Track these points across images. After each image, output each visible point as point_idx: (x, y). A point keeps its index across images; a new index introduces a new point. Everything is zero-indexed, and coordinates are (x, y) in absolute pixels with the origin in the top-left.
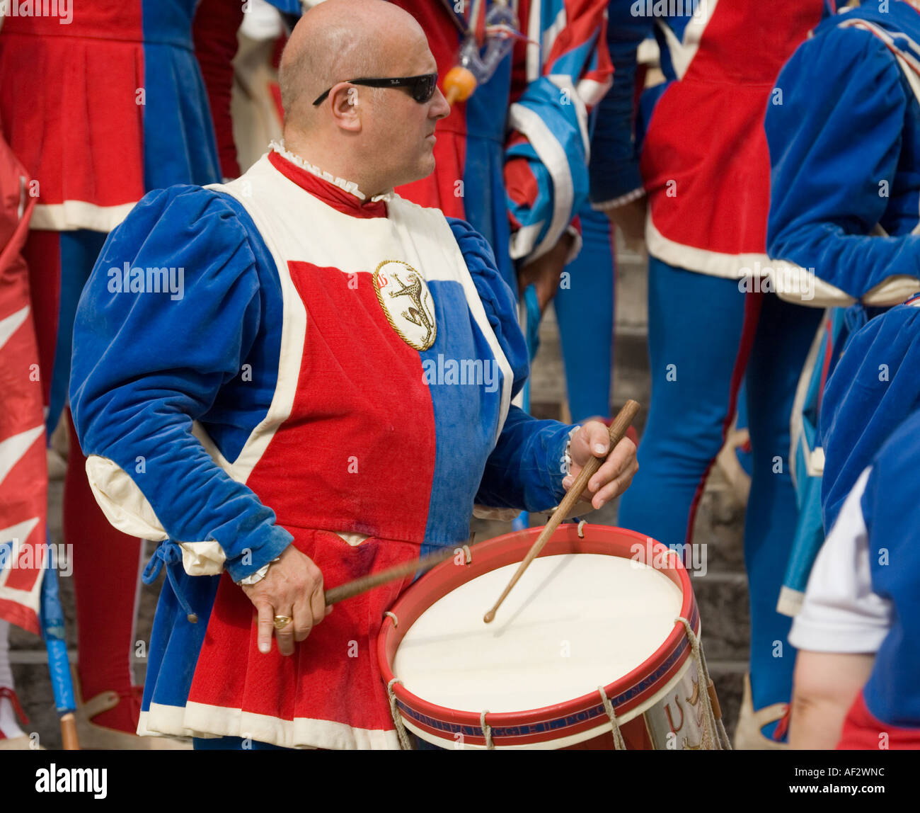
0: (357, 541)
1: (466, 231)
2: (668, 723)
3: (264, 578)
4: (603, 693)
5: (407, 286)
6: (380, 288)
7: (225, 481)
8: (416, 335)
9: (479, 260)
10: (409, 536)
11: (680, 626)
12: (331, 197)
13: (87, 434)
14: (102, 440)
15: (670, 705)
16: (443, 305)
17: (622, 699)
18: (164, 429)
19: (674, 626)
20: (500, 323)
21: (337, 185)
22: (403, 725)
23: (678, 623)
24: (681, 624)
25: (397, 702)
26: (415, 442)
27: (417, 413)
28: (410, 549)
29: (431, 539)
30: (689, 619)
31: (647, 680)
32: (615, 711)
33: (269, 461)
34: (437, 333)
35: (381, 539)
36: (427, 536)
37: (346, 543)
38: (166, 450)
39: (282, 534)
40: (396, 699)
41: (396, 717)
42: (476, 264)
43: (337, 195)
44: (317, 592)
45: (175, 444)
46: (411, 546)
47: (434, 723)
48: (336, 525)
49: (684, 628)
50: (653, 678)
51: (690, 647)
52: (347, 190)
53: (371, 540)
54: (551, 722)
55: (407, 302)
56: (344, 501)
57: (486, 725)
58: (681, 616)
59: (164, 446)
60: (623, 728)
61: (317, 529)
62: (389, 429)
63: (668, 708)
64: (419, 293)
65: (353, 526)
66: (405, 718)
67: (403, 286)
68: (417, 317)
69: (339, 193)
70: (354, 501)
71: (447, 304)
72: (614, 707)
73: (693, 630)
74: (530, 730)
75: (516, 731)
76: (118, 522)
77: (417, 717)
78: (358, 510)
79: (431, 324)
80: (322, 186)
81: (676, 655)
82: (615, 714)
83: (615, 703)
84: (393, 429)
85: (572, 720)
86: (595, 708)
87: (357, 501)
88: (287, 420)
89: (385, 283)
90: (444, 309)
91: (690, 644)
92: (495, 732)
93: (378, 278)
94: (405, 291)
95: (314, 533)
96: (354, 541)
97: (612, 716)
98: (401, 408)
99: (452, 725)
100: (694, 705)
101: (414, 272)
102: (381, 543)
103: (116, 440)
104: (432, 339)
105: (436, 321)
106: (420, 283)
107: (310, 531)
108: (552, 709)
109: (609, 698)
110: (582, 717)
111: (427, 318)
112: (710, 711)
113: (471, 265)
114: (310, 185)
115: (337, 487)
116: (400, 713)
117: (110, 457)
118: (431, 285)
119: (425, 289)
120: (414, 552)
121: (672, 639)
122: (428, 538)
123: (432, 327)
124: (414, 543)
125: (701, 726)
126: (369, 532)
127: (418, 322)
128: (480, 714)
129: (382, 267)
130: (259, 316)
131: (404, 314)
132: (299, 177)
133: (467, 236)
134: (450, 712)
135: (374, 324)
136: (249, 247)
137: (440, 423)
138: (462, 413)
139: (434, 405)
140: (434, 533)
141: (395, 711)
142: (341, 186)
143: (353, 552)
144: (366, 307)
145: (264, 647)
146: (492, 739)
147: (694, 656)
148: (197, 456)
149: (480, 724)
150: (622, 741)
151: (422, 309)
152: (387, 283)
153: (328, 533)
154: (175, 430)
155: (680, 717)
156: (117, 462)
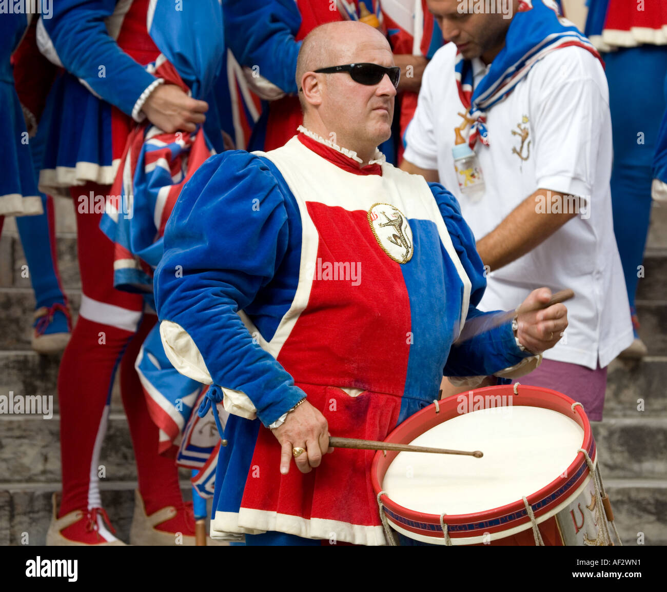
0: (356, 394)
1: (441, 190)
2: (573, 523)
3: (284, 423)
4: (525, 500)
5: (392, 220)
6: (372, 220)
7: (257, 349)
8: (398, 253)
9: (450, 208)
10: (393, 391)
11: (582, 455)
12: (339, 161)
13: (164, 306)
14: (173, 310)
15: (574, 510)
16: (420, 236)
17: (539, 505)
18: (217, 306)
19: (577, 455)
20: (465, 251)
21: (343, 153)
22: (388, 524)
23: (580, 452)
24: (582, 454)
25: (383, 508)
26: (396, 325)
27: (398, 305)
28: (393, 399)
29: (409, 393)
30: (587, 450)
31: (557, 492)
32: (534, 513)
33: (294, 339)
34: (413, 253)
35: (372, 392)
36: (406, 391)
37: (348, 395)
38: (218, 320)
39: (297, 391)
40: (383, 506)
41: (383, 518)
42: (448, 211)
43: (343, 160)
44: (324, 434)
45: (224, 317)
46: (394, 398)
47: (409, 523)
48: (340, 383)
49: (584, 456)
50: (561, 491)
51: (589, 470)
52: (350, 157)
53: (366, 393)
54: (490, 522)
55: (392, 230)
56: (346, 365)
57: (444, 523)
58: (582, 448)
59: (217, 318)
60: (540, 526)
61: (328, 386)
62: (377, 315)
63: (572, 512)
64: (400, 225)
65: (353, 383)
66: (390, 519)
67: (389, 219)
68: (399, 241)
69: (344, 158)
70: (353, 365)
71: (423, 235)
72: (533, 511)
73: (590, 457)
74: (475, 527)
75: (465, 528)
76: (182, 368)
77: (397, 518)
78: (356, 372)
79: (409, 246)
80: (333, 154)
81: (578, 475)
82: (535, 516)
83: (534, 508)
84: (380, 315)
85: (504, 520)
86: (521, 511)
87: (355, 365)
88: (306, 310)
89: (376, 217)
90: (420, 238)
91: (589, 468)
92: (450, 528)
93: (371, 215)
94: (390, 223)
95: (325, 388)
96: (354, 393)
97: (532, 517)
98: (386, 300)
99: (421, 523)
100: (592, 510)
101: (398, 211)
102: (372, 396)
103: (183, 311)
104: (409, 256)
105: (413, 244)
106: (401, 218)
107: (323, 387)
108: (490, 512)
109: (530, 505)
110: (511, 517)
111: (406, 242)
112: (603, 514)
113: (445, 211)
114: (324, 153)
115: (341, 356)
116: (386, 516)
117: (177, 322)
118: (411, 222)
119: (405, 223)
120: (396, 402)
121: (575, 464)
122: (407, 392)
123: (410, 248)
124: (396, 396)
125: (597, 526)
126: (364, 387)
127: (399, 244)
128: (440, 516)
129: (374, 207)
130: (287, 238)
131: (389, 238)
132: (317, 148)
133: (442, 193)
134: (420, 514)
135: (368, 245)
136: (279, 191)
137: (415, 312)
138: (431, 306)
139: (410, 300)
140: (411, 390)
141: (383, 514)
142: (345, 154)
143: (353, 401)
144: (362, 234)
145: (284, 469)
146: (448, 533)
147: (591, 476)
148: (238, 328)
149: (440, 523)
150: (540, 535)
151: (403, 235)
152: (377, 218)
153: (335, 388)
154: (225, 307)
155: (582, 519)
156: (182, 325)
